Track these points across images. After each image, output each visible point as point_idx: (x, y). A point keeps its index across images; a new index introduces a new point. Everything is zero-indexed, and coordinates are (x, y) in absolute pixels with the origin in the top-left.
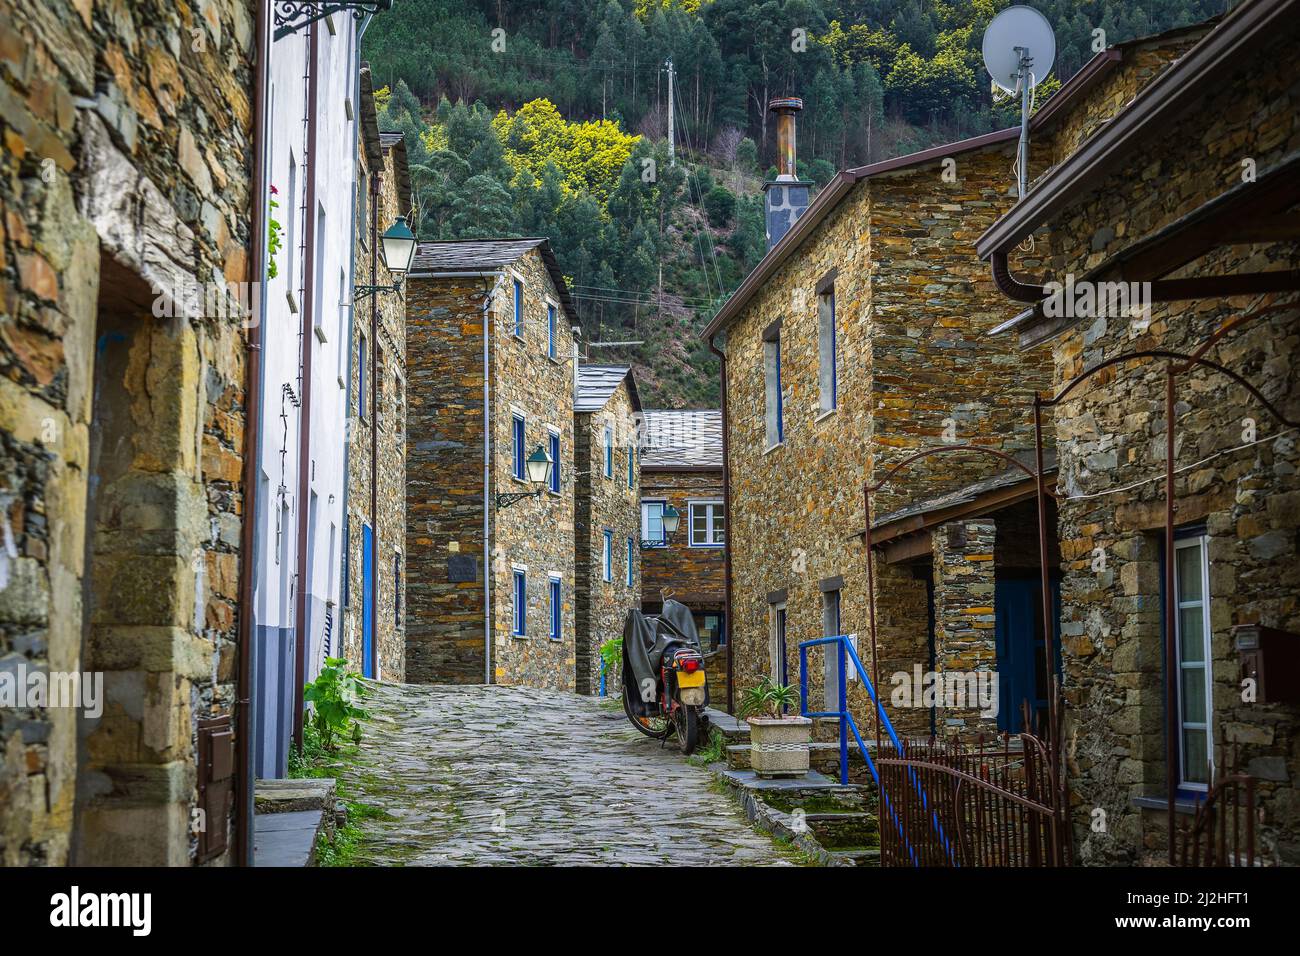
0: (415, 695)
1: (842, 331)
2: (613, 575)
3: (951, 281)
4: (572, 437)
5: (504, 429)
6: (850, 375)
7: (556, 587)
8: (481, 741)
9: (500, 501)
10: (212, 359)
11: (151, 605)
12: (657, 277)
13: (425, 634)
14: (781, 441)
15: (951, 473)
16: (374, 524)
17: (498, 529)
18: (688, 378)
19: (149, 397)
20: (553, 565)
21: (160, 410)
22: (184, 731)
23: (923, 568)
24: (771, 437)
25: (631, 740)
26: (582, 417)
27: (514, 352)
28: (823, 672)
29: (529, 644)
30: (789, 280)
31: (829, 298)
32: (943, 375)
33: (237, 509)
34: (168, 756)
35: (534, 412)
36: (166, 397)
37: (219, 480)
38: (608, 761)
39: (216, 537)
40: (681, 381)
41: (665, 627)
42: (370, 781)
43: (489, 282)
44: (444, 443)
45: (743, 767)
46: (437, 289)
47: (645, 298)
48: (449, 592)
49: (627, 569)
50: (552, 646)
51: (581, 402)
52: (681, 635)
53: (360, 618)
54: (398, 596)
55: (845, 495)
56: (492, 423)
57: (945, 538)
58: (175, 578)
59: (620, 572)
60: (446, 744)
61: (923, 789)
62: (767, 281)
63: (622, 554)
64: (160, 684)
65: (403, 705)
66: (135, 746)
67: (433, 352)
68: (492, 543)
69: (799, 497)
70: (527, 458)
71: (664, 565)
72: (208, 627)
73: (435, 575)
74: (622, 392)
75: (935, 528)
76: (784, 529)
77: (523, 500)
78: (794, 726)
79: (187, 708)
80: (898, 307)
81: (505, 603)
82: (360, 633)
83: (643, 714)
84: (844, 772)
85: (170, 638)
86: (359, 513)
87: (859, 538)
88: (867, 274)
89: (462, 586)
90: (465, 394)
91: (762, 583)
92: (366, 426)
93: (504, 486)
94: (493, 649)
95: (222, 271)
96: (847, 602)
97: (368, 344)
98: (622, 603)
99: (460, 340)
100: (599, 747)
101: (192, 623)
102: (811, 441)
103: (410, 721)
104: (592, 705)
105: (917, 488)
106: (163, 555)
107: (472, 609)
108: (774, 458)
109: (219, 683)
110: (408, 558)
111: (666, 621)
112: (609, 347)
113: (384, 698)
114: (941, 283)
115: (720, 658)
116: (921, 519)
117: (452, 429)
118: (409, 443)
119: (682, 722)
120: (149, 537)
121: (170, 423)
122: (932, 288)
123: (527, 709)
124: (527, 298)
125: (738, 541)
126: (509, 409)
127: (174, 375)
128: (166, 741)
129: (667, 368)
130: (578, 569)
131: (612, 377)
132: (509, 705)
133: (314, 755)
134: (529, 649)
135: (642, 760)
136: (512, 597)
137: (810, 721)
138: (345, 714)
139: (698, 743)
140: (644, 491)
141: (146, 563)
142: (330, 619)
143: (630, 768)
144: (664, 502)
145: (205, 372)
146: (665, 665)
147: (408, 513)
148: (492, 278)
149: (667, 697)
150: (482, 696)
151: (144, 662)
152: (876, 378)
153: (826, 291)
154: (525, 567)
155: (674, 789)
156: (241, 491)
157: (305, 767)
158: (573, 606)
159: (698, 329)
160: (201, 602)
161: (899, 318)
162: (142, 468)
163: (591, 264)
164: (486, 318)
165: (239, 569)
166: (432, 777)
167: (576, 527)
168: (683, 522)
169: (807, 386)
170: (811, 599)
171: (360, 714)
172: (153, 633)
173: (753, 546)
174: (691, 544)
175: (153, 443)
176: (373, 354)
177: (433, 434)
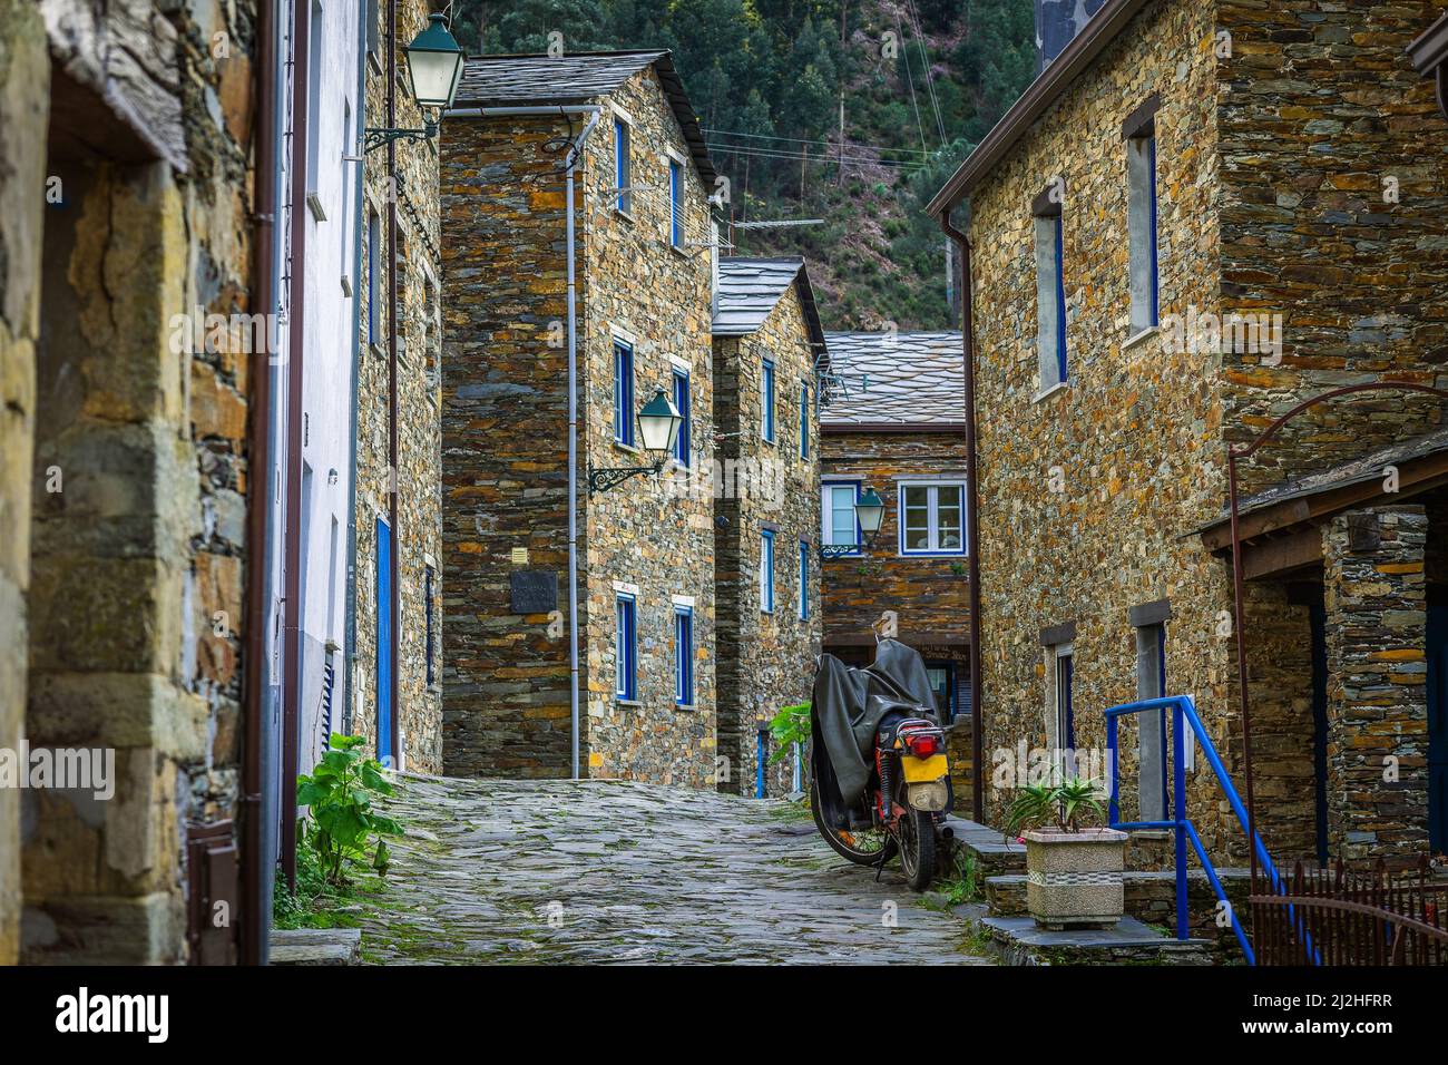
0: (467, 795)
1: (1168, 197)
2: (776, 602)
3: (1348, 114)
4: (710, 376)
5: (600, 364)
6: (1181, 270)
7: (684, 620)
8: (580, 870)
9: (594, 481)
10: (204, 238)
11: (116, 639)
12: (837, 116)
13: (473, 699)
14: (1063, 378)
15: (1350, 430)
16: (393, 516)
17: (591, 527)
18: (887, 281)
19: (109, 299)
20: (680, 585)
21: (127, 320)
22: (167, 843)
23: (1305, 586)
24: (1046, 373)
25: (826, 868)
26: (724, 343)
27: (616, 237)
28: (1136, 757)
29: (642, 713)
30: (1077, 115)
31: (1145, 144)
32: (1335, 269)
33: (240, 486)
34: (145, 884)
35: (648, 335)
36: (136, 299)
37: (214, 437)
38: (791, 902)
39: (211, 529)
40: (876, 285)
41: (880, 684)
42: (405, 934)
43: (574, 122)
44: (502, 386)
45: (1017, 911)
46: (489, 135)
47: (819, 149)
48: (511, 629)
49: (799, 594)
50: (680, 718)
51: (724, 318)
52: (907, 697)
53: (373, 672)
54: (430, 636)
55: (1173, 466)
56: (580, 353)
57: (1344, 537)
58: (154, 594)
59: (788, 597)
60: (524, 874)
61: (1314, 945)
62: (1039, 118)
63: (791, 568)
64: (132, 767)
65: (451, 812)
66: (93, 869)
67: (484, 238)
68: (582, 548)
69: (1094, 471)
70: (637, 411)
71: (859, 586)
72: (199, 675)
73: (489, 601)
74: (789, 303)
75: (1327, 519)
76: (1070, 523)
77: (632, 479)
78: (1099, 843)
79: (171, 808)
80: (1263, 157)
81: (603, 648)
82: (372, 696)
83: (846, 827)
84: (1182, 918)
85: (147, 692)
86: (370, 499)
87: (1197, 538)
88: (1211, 104)
89: (532, 620)
90: (536, 306)
91: (1033, 612)
92: (380, 358)
93: (599, 458)
94: (584, 723)
95: (217, 92)
96: (1176, 642)
97: (382, 224)
98: (792, 647)
99: (528, 219)
100: (773, 880)
101: (178, 670)
102: (1116, 379)
103: (464, 837)
104: (757, 813)
105: (1293, 455)
106: (135, 556)
107: (550, 658)
108: (1052, 410)
109: (215, 767)
110: (446, 575)
111: (882, 675)
112: (758, 231)
113: (418, 802)
114: (1332, 117)
115: (959, 736)
116: (1304, 505)
117: (515, 363)
118: (446, 388)
119: (910, 839)
120: (112, 529)
121: (144, 342)
122: (1317, 126)
123: (651, 818)
124: (637, 149)
125: (991, 545)
126: (607, 331)
127: (150, 263)
128: (142, 860)
129: (852, 264)
130: (721, 592)
131: (776, 277)
132: (622, 812)
133: (314, 893)
134: (641, 723)
135: (845, 900)
136: (615, 638)
137: (1124, 835)
138: (362, 826)
139: (937, 872)
140: (825, 464)
141: (106, 570)
142: (331, 673)
143: (829, 913)
144: (858, 483)
145: (195, 259)
146: (880, 745)
147: (445, 499)
148: (580, 116)
149: (885, 797)
150: (576, 798)
151: (105, 731)
152: (1226, 275)
153: (1141, 132)
154: (635, 589)
155: (903, 948)
156: (245, 454)
157: (300, 912)
158: (713, 653)
159: (904, 199)
160: (191, 635)
161: (1263, 175)
162: (99, 416)
163: (730, 95)
164: (570, 181)
165: (243, 583)
166: (506, 928)
167: (717, 523)
168: (889, 516)
169: (1108, 289)
170: (1115, 638)
171: (386, 826)
172: (119, 684)
173: (1017, 552)
174: (903, 551)
175: (117, 374)
176: (391, 242)
177: (485, 372)
